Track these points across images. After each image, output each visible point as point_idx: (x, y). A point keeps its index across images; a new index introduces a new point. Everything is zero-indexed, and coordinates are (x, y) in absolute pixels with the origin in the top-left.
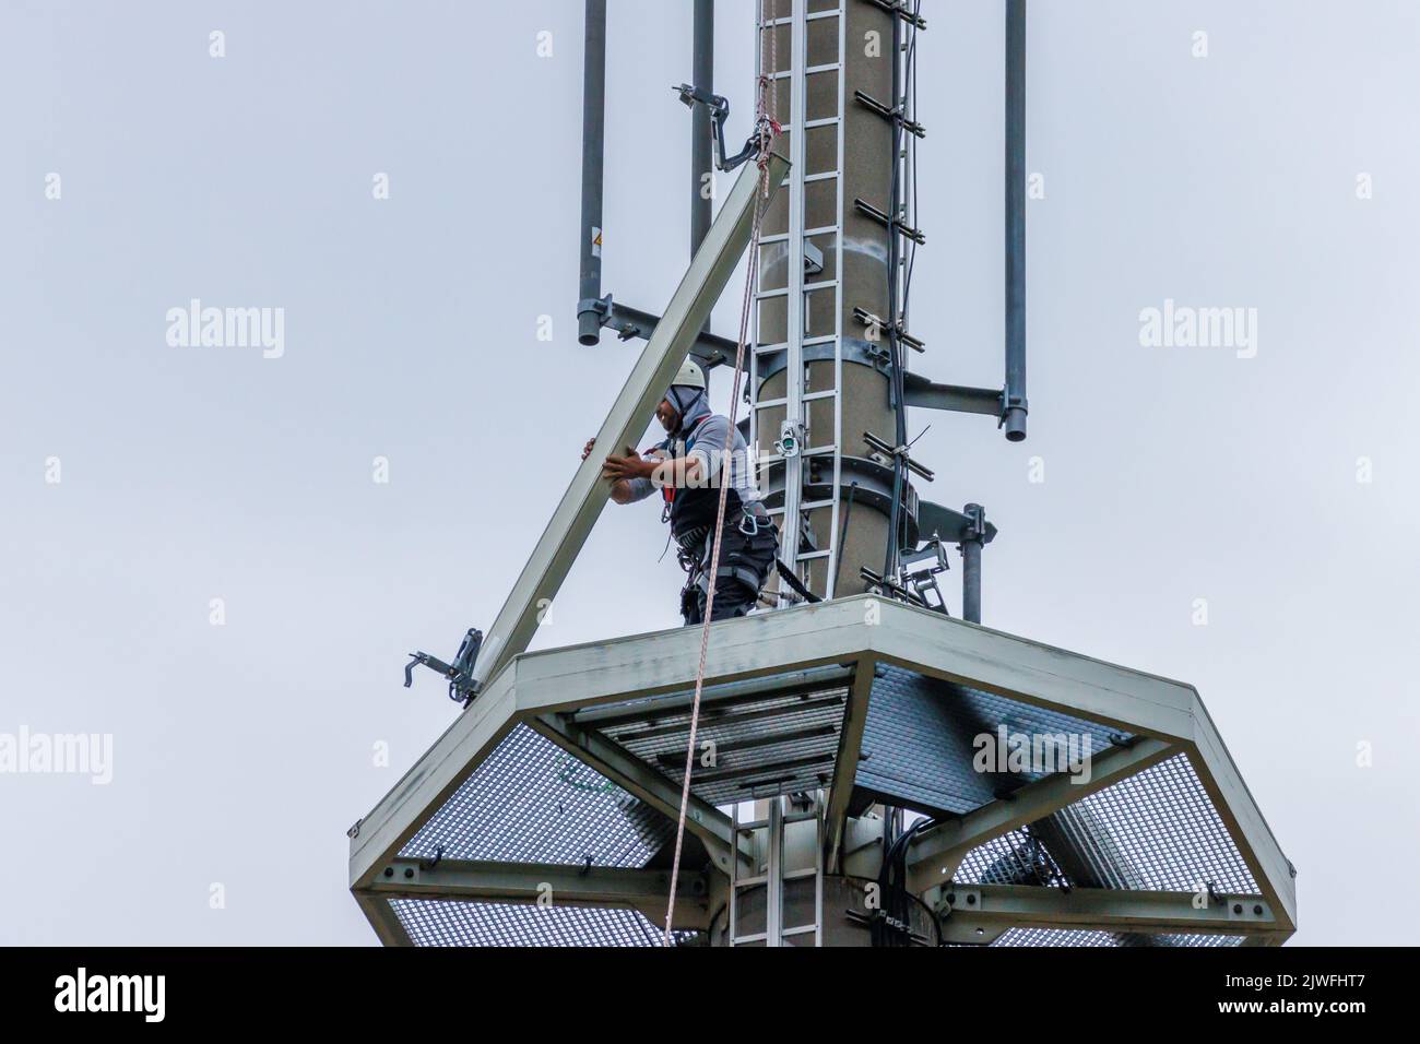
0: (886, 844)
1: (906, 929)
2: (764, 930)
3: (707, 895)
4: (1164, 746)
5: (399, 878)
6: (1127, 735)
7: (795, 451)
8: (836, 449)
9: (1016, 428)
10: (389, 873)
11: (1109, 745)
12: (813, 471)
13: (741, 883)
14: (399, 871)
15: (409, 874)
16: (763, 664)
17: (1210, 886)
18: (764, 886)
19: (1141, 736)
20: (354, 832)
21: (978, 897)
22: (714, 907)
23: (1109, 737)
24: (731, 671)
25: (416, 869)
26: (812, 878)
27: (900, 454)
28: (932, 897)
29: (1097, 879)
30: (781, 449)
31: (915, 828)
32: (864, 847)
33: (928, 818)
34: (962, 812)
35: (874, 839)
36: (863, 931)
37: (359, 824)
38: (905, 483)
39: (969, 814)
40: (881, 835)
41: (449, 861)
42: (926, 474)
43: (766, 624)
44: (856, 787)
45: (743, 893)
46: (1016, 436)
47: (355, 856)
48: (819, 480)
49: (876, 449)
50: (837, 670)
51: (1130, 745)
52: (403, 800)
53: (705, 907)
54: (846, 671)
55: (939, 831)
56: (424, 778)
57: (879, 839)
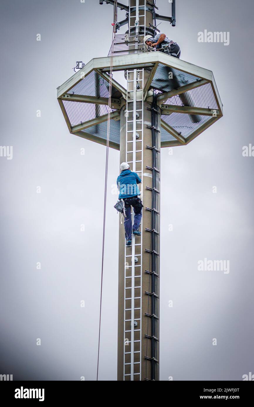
0: (154, 96)
1: (157, 111)
2: (133, 110)
3: (120, 103)
4: (207, 81)
5: (66, 97)
6: (200, 79)
7: (138, 25)
8: (145, 26)
9: (174, 24)
10: (64, 96)
11: (196, 81)
12: (140, 29)
13: (129, 101)
14: (66, 96)
15: (68, 96)
16: (139, 62)
17: (208, 107)
18: (133, 102)
19: (203, 79)
20: (58, 88)
21: (168, 107)
22: (122, 105)
23: (196, 79)
24: (133, 63)
25: (69, 95)
26: (142, 101)
27: (155, 27)
28: (160, 106)
29: (189, 105)
30: (135, 25)
31: (159, 94)
32: (150, 96)
33: (161, 92)
34: (167, 91)
35: (151, 95)
36: (149, 111)
37: (59, 87)
38: (156, 33)
39: (169, 92)
40: (153, 94)
41: (75, 95)
42: (159, 31)
43: (139, 55)
44: (151, 86)
45: (129, 103)
46: (174, 25)
47: (58, 93)
48: (141, 31)
49: (151, 26)
50: (151, 64)
51: (200, 81)
52: (68, 83)
53: (120, 105)
54: (152, 65)
55: (163, 94)
56: (74, 79)
57: (152, 95)
